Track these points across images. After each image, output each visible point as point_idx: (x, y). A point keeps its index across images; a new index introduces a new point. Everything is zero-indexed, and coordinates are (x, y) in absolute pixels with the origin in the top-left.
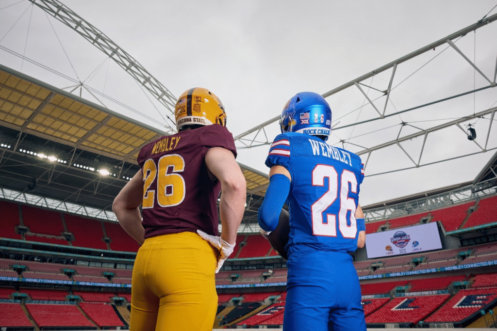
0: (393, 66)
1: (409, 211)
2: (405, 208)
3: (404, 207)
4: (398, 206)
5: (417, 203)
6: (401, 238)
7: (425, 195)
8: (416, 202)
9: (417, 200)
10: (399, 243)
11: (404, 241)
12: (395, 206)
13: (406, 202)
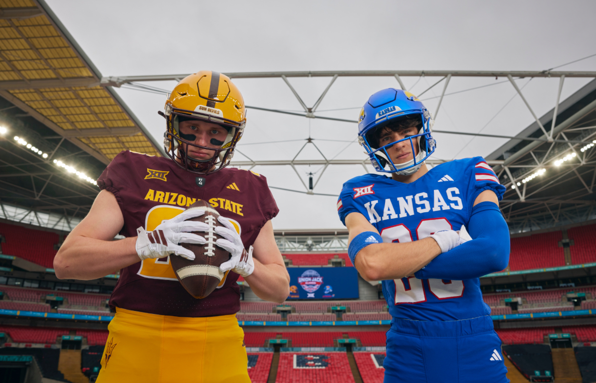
0: (333, 76)
1: (310, 247)
2: (305, 244)
3: (304, 242)
4: (298, 239)
5: (323, 240)
6: (312, 279)
7: (334, 232)
8: (321, 238)
9: (323, 237)
10: (308, 285)
11: (315, 283)
12: (295, 239)
13: (310, 237)
